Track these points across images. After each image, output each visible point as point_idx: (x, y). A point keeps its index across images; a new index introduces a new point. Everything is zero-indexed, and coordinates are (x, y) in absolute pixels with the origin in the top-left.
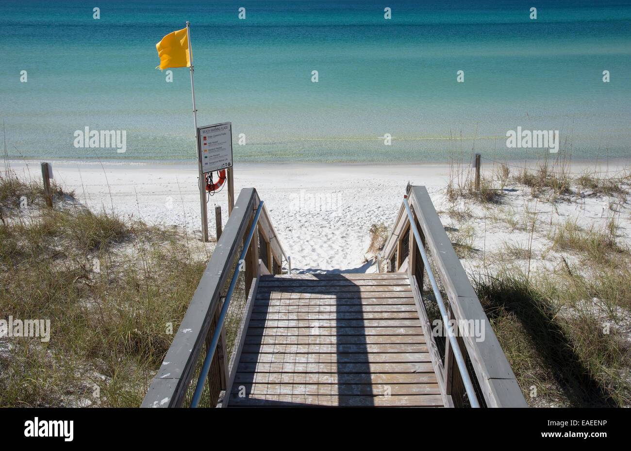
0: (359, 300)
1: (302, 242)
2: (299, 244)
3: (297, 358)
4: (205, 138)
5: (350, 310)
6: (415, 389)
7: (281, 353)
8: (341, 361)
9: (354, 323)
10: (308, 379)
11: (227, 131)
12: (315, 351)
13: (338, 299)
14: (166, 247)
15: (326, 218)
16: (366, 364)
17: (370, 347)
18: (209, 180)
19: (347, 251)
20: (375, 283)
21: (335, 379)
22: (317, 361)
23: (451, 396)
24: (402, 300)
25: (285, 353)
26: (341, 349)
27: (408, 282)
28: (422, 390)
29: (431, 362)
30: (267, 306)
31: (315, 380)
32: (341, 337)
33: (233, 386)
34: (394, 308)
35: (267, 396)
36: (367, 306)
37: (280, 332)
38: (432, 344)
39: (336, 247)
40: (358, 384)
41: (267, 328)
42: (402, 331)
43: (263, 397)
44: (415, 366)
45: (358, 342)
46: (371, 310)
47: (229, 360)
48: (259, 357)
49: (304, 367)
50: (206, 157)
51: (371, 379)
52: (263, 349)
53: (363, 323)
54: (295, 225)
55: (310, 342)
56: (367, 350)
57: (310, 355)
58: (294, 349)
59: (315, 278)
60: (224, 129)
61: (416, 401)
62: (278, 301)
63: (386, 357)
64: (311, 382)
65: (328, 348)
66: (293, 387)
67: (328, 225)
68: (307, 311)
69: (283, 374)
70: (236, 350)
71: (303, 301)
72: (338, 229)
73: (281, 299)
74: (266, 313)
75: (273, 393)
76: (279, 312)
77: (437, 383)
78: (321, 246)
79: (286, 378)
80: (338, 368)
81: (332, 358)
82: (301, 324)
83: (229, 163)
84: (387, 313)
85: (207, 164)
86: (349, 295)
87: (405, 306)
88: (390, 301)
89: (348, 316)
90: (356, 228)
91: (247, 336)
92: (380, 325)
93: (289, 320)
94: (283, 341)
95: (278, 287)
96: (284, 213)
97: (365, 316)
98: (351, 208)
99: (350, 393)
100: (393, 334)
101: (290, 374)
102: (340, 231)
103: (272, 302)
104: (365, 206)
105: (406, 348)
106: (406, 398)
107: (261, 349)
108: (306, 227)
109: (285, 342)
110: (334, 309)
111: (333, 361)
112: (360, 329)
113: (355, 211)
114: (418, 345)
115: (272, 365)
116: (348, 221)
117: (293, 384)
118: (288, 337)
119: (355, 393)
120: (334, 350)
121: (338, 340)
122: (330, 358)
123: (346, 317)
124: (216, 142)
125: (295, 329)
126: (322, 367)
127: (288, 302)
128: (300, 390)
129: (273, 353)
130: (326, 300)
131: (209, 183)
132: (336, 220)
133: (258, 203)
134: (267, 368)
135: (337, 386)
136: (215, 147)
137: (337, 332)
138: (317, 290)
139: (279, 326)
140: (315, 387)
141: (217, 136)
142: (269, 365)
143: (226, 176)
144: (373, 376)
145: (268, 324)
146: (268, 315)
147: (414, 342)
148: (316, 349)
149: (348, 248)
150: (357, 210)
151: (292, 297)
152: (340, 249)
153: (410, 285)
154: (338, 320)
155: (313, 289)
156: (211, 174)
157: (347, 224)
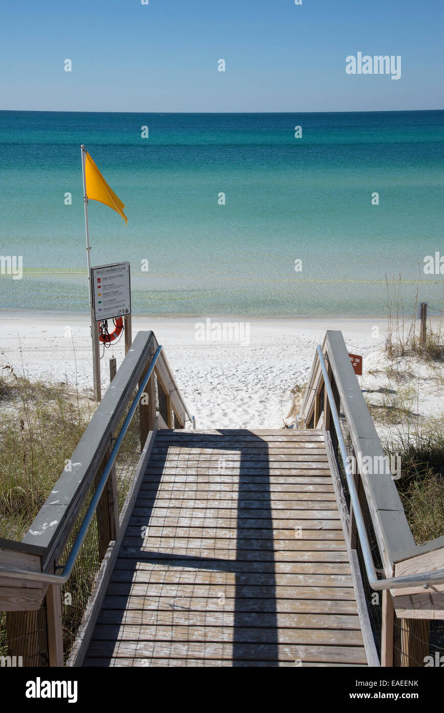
0: (266, 456)
1: (212, 405)
2: (208, 408)
3: (194, 513)
4: (99, 279)
5: (256, 466)
6: (319, 545)
7: (177, 508)
8: (242, 517)
9: (258, 479)
10: (204, 533)
11: (125, 272)
12: (214, 507)
13: (243, 455)
14: (52, 407)
15: (243, 379)
16: (269, 520)
17: (275, 504)
18: (104, 331)
19: (265, 416)
20: (285, 439)
21: (234, 534)
22: (216, 516)
23: (356, 550)
24: (314, 457)
25: (181, 508)
26: (242, 505)
27: (322, 438)
28: (327, 546)
29: (339, 519)
30: (164, 460)
31: (212, 535)
32: (243, 493)
33: (123, 539)
34: (304, 465)
35: (160, 549)
36: (275, 463)
37: (177, 487)
38: (341, 500)
39: (252, 411)
40: (259, 539)
41: (162, 483)
42: (311, 488)
43: (156, 550)
44: (321, 522)
45: (262, 499)
46: (278, 467)
47: (120, 512)
48: (153, 512)
49: (201, 522)
50: (100, 302)
51: (272, 535)
52: (157, 503)
53: (269, 479)
54: (206, 388)
55: (209, 498)
56: (270, 507)
57: (208, 510)
58: (191, 504)
59: (219, 434)
60: (122, 269)
61: (319, 557)
62: (176, 457)
63: (290, 513)
64: (207, 536)
65: (228, 503)
66: (188, 541)
67: (245, 388)
68: (208, 466)
69: (178, 528)
70: (128, 502)
71: (203, 456)
72: (256, 392)
73: (179, 454)
74: (163, 468)
75: (166, 547)
76: (177, 467)
77: (344, 540)
78: (234, 411)
79: (181, 532)
80: (238, 524)
81: (232, 514)
82: (201, 479)
83: (127, 310)
84: (296, 470)
85: (100, 310)
86: (255, 451)
87: (316, 463)
88: (300, 458)
89: (252, 472)
90: (278, 391)
91: (140, 490)
92: (287, 482)
93: (187, 475)
94: (180, 496)
95: (177, 441)
96: (193, 373)
97: (272, 472)
98: (273, 369)
99: (249, 548)
100: (300, 491)
101: (185, 528)
102: (258, 394)
103: (169, 457)
104: (291, 366)
105: (314, 505)
106: (308, 554)
107: (155, 503)
108: (218, 390)
109: (181, 497)
110: (238, 465)
111: (233, 517)
112: (264, 485)
113: (278, 372)
114: (326, 503)
115: (166, 519)
116: (269, 384)
117: (188, 538)
118: (185, 492)
119: (254, 547)
120: (235, 505)
121: (239, 496)
122: (229, 513)
123: (250, 474)
124: (112, 285)
125: (194, 484)
126: (220, 522)
127: (187, 457)
128: (196, 544)
129: (168, 508)
130: (229, 456)
131: (104, 333)
132: (254, 382)
133: (156, 347)
134: (160, 522)
135: (235, 541)
136: (110, 291)
137: (239, 488)
138: (220, 446)
139: (176, 481)
140: (212, 541)
141: (113, 277)
142: (163, 519)
143: (124, 324)
144: (275, 532)
145: (164, 478)
146: (164, 470)
147: (323, 500)
148: (216, 504)
149: (266, 413)
150: (281, 371)
151: (192, 452)
152: (257, 414)
153: (324, 442)
154: (241, 476)
155: (215, 445)
156: (106, 322)
157: (268, 387)
